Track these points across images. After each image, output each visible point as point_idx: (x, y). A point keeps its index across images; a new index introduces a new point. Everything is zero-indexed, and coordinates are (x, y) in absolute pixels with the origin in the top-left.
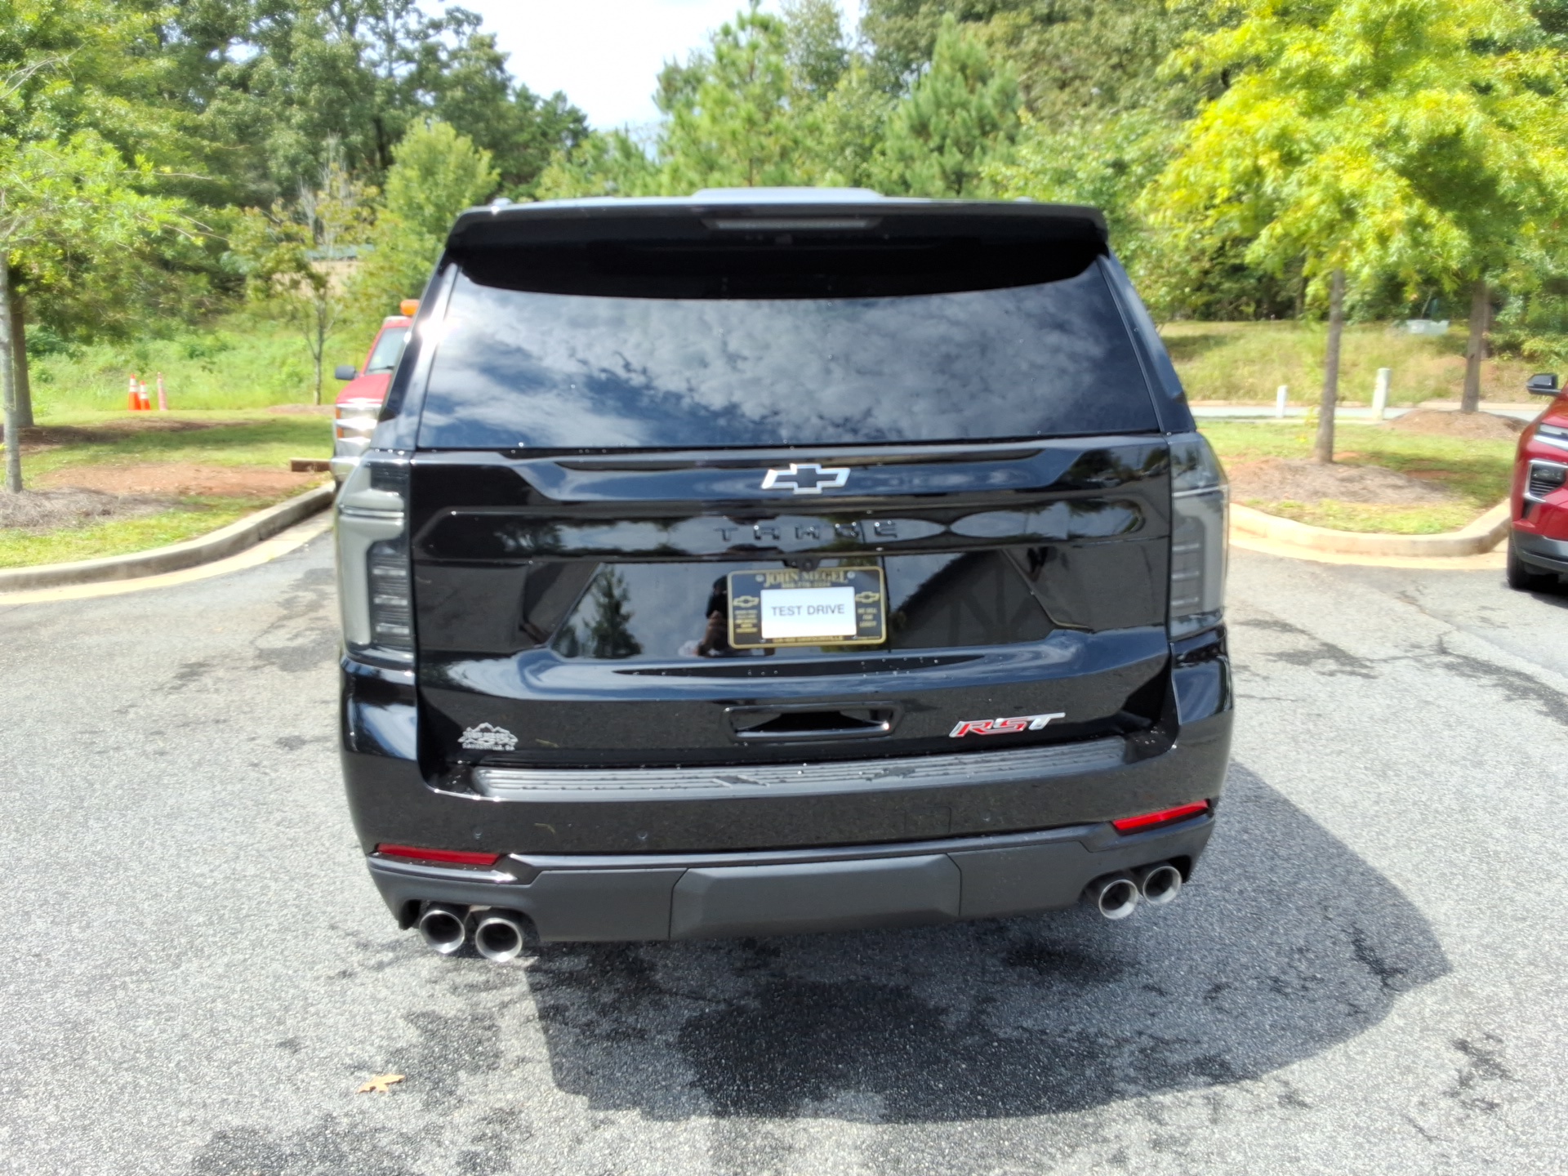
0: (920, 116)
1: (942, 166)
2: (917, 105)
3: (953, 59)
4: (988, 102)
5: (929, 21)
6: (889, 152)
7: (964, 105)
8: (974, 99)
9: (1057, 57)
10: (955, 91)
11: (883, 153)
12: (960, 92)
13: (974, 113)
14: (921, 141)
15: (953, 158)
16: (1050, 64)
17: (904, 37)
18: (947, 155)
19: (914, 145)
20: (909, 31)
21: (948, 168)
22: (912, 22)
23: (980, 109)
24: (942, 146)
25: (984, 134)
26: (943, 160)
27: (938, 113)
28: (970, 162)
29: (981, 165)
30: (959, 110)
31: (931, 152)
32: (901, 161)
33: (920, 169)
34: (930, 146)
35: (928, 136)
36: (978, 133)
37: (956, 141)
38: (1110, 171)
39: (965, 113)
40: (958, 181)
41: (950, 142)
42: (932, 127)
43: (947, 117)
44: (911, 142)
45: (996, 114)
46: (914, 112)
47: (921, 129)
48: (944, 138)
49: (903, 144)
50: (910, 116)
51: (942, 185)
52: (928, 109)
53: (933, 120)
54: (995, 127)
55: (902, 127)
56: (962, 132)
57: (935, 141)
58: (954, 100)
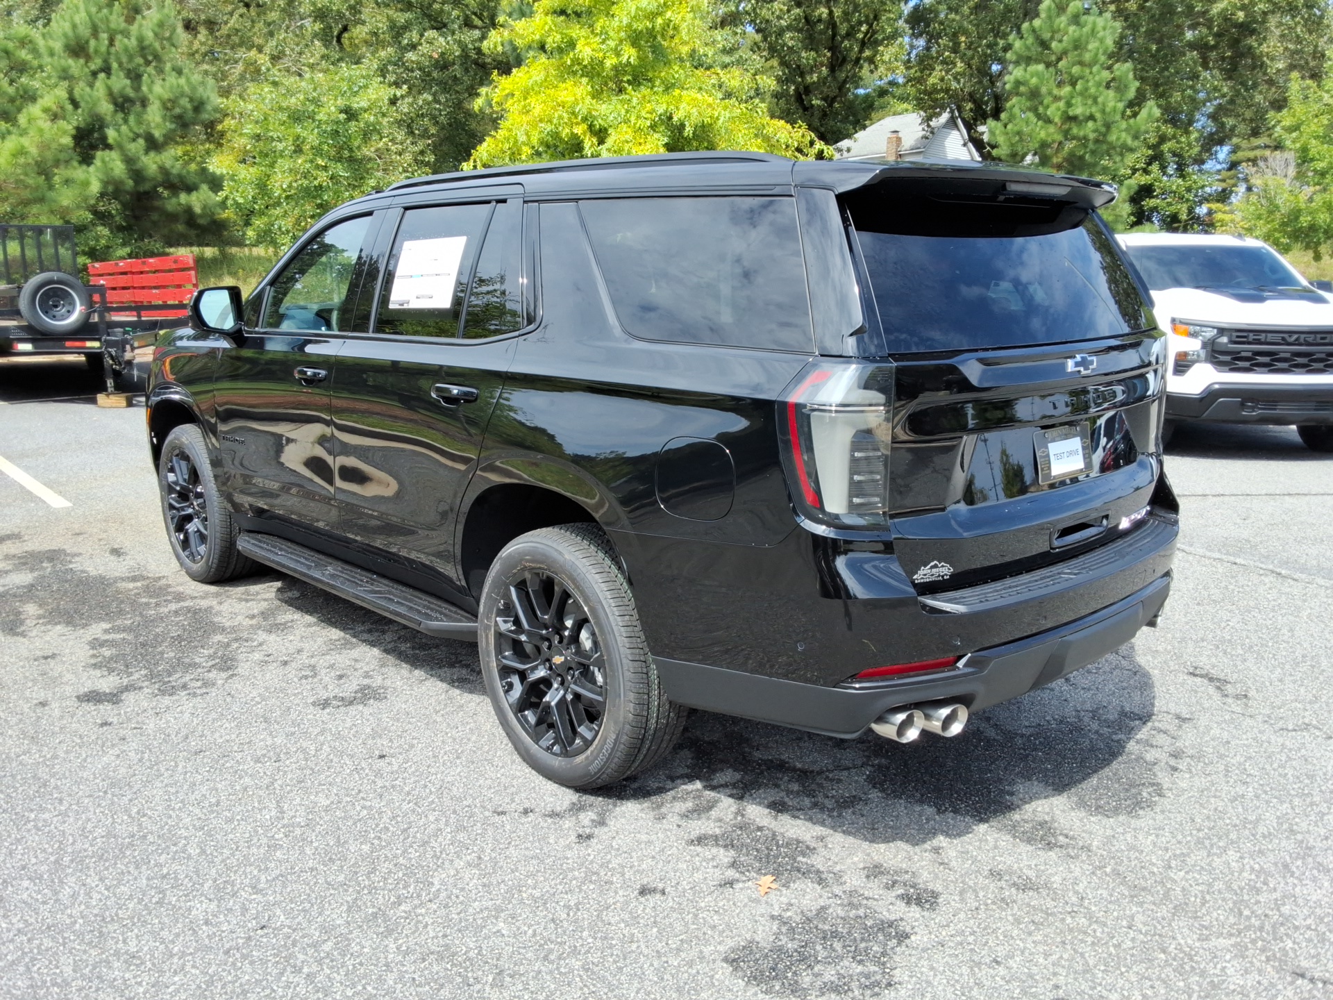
0: (77, 37)
1: (108, 88)
2: (74, 26)
4: (149, 34)
7: (126, 34)
8: (133, 30)
10: (113, 18)
12: (118, 20)
13: (134, 42)
14: (82, 61)
15: (120, 82)
18: (113, 78)
19: (75, 66)
21: (115, 91)
23: (141, 39)
24: (107, 70)
25: (148, 63)
26: (109, 82)
27: (97, 38)
28: (137, 89)
29: (151, 91)
30: (119, 37)
31: (94, 74)
32: (65, 79)
33: (88, 89)
34: (93, 67)
35: (88, 58)
36: (140, 60)
37: (120, 64)
38: (343, 116)
39: (126, 40)
40: (123, 104)
41: (115, 65)
42: (91, 50)
43: (106, 42)
44: (71, 62)
45: (157, 45)
46: (70, 34)
47: (77, 49)
48: (106, 61)
49: (63, 62)
50: (65, 35)
51: (111, 107)
52: (85, 32)
53: (92, 43)
54: (157, 57)
55: (58, 46)
56: (124, 60)
57: (96, 63)
58: (113, 26)
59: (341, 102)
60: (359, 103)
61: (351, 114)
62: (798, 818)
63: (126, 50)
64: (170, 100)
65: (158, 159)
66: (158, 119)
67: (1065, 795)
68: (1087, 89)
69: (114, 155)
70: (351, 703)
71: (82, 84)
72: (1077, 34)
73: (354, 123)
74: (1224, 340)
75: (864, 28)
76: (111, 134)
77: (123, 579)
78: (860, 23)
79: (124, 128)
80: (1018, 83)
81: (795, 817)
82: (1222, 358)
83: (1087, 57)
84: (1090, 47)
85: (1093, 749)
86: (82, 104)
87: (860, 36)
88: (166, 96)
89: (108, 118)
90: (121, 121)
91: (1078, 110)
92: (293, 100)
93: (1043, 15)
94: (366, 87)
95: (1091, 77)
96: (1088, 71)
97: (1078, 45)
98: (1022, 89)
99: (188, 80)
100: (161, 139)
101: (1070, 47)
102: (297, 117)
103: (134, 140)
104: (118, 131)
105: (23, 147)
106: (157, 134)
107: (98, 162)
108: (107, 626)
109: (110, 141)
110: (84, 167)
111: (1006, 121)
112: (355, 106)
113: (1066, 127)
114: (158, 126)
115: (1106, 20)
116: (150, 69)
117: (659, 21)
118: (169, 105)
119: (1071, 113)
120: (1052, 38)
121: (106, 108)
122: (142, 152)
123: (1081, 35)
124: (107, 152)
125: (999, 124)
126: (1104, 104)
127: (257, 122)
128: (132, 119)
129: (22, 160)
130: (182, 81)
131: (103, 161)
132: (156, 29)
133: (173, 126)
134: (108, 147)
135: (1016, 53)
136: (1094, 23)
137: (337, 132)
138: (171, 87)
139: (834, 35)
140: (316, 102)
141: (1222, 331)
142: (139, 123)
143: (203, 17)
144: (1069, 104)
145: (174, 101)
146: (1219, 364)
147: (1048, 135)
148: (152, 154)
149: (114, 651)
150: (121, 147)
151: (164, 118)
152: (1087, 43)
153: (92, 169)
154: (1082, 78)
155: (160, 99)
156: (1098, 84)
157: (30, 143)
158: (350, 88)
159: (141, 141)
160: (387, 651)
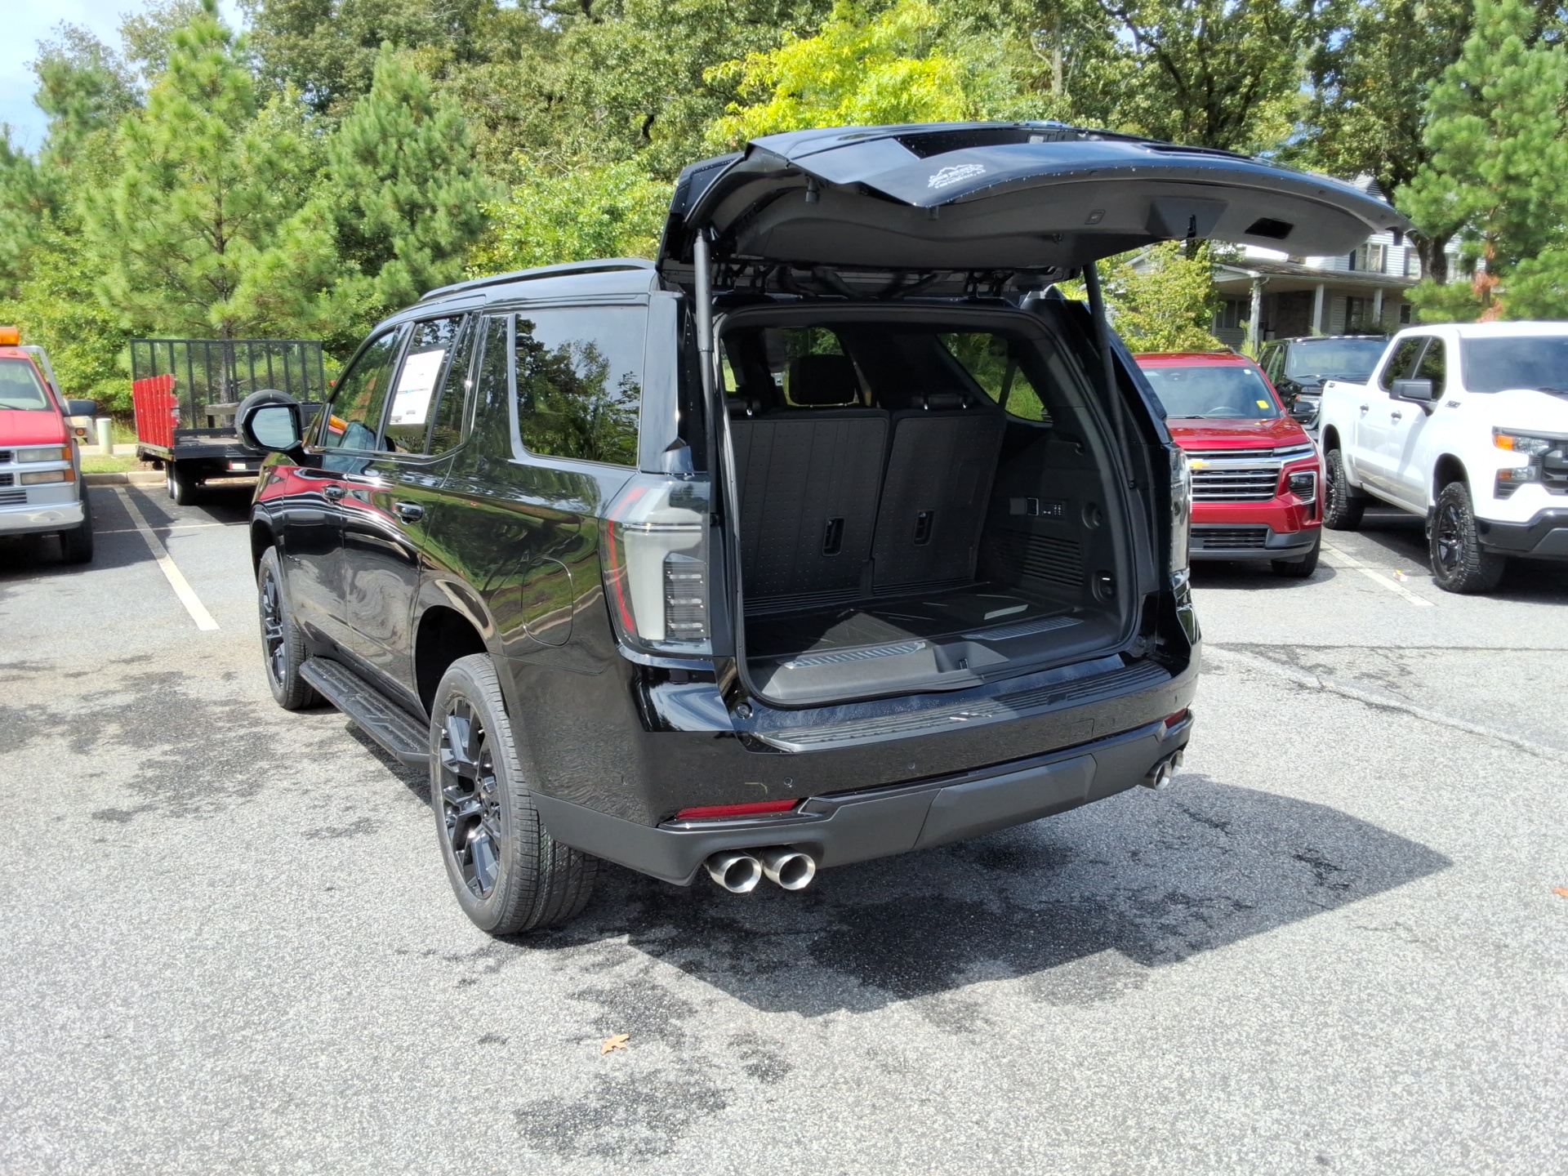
0: (367, 143)
1: (395, 195)
2: (363, 131)
3: (396, 88)
4: (437, 136)
5: (327, 41)
6: (335, 176)
7: (413, 136)
8: (421, 132)
9: (486, 95)
10: (401, 120)
11: (328, 177)
12: (406, 122)
13: (422, 145)
14: (370, 168)
15: (407, 189)
16: (479, 101)
17: (299, 56)
18: (400, 185)
19: (362, 172)
20: (304, 50)
21: (402, 198)
22: (307, 41)
23: (429, 141)
24: (393, 176)
25: (436, 167)
26: (396, 189)
27: (385, 142)
28: (424, 194)
29: (436, 197)
30: (407, 140)
31: (382, 180)
32: (352, 187)
33: (374, 197)
34: (381, 174)
35: (376, 164)
36: (429, 165)
37: (408, 171)
38: (606, 217)
39: (413, 144)
40: (411, 211)
41: (402, 171)
42: (379, 156)
43: (395, 146)
44: (358, 168)
45: (444, 146)
46: (359, 138)
47: (367, 156)
48: (394, 167)
49: (350, 170)
50: (355, 141)
51: (397, 215)
52: (374, 136)
53: (381, 148)
54: (445, 160)
55: (347, 152)
56: (413, 163)
57: (385, 169)
58: (401, 130)
59: (605, 203)
60: (624, 202)
61: (615, 214)
62: (705, 980)
63: (414, 153)
64: (455, 206)
65: (443, 269)
66: (445, 226)
67: (1023, 978)
68: (1529, 141)
69: (400, 265)
70: (340, 835)
71: (369, 191)
72: (1516, 76)
73: (620, 224)
74: (1559, 454)
75: (1248, 81)
76: (398, 244)
77: (215, 703)
78: (1245, 75)
79: (411, 238)
80: (1441, 138)
81: (701, 978)
82: (1557, 477)
83: (1530, 103)
84: (1534, 91)
85: (1102, 930)
86: (368, 213)
87: (1244, 90)
88: (452, 201)
89: (394, 227)
90: (408, 230)
91: (1522, 168)
92: (557, 201)
93: (1470, 56)
94: (634, 184)
95: (1535, 126)
96: (1532, 120)
97: (1517, 90)
98: (1447, 145)
99: (476, 183)
100: (448, 248)
101: (1507, 92)
102: (560, 220)
103: (421, 249)
104: (405, 240)
105: (279, 260)
106: (443, 242)
107: (383, 273)
108: (167, 747)
109: (397, 251)
110: (369, 278)
111: (1419, 187)
112: (620, 205)
113: (1502, 189)
114: (444, 233)
115: (1558, 55)
116: (439, 174)
117: (905, 96)
118: (455, 211)
119: (1512, 171)
120: (1483, 84)
121: (392, 216)
122: (428, 263)
123: (1522, 77)
124: (392, 262)
125: (1411, 192)
126: (1552, 157)
127: (519, 227)
128: (419, 228)
129: (277, 273)
130: (469, 185)
131: (389, 273)
132: (445, 131)
133: (459, 233)
134: (396, 257)
135: (1435, 101)
136: (1540, 62)
137: (600, 234)
138: (457, 192)
139: (1211, 91)
140: (578, 202)
141: (1555, 443)
142: (426, 230)
143: (501, 113)
144: (1509, 160)
145: (460, 207)
146: (1552, 485)
147: (1476, 199)
148: (438, 263)
149: (158, 772)
150: (407, 257)
151: (451, 224)
152: (1530, 86)
153: (377, 280)
154: (1523, 127)
155: (445, 205)
156: (1546, 135)
157: (287, 256)
158: (617, 186)
159: (428, 251)
160: (411, 786)
